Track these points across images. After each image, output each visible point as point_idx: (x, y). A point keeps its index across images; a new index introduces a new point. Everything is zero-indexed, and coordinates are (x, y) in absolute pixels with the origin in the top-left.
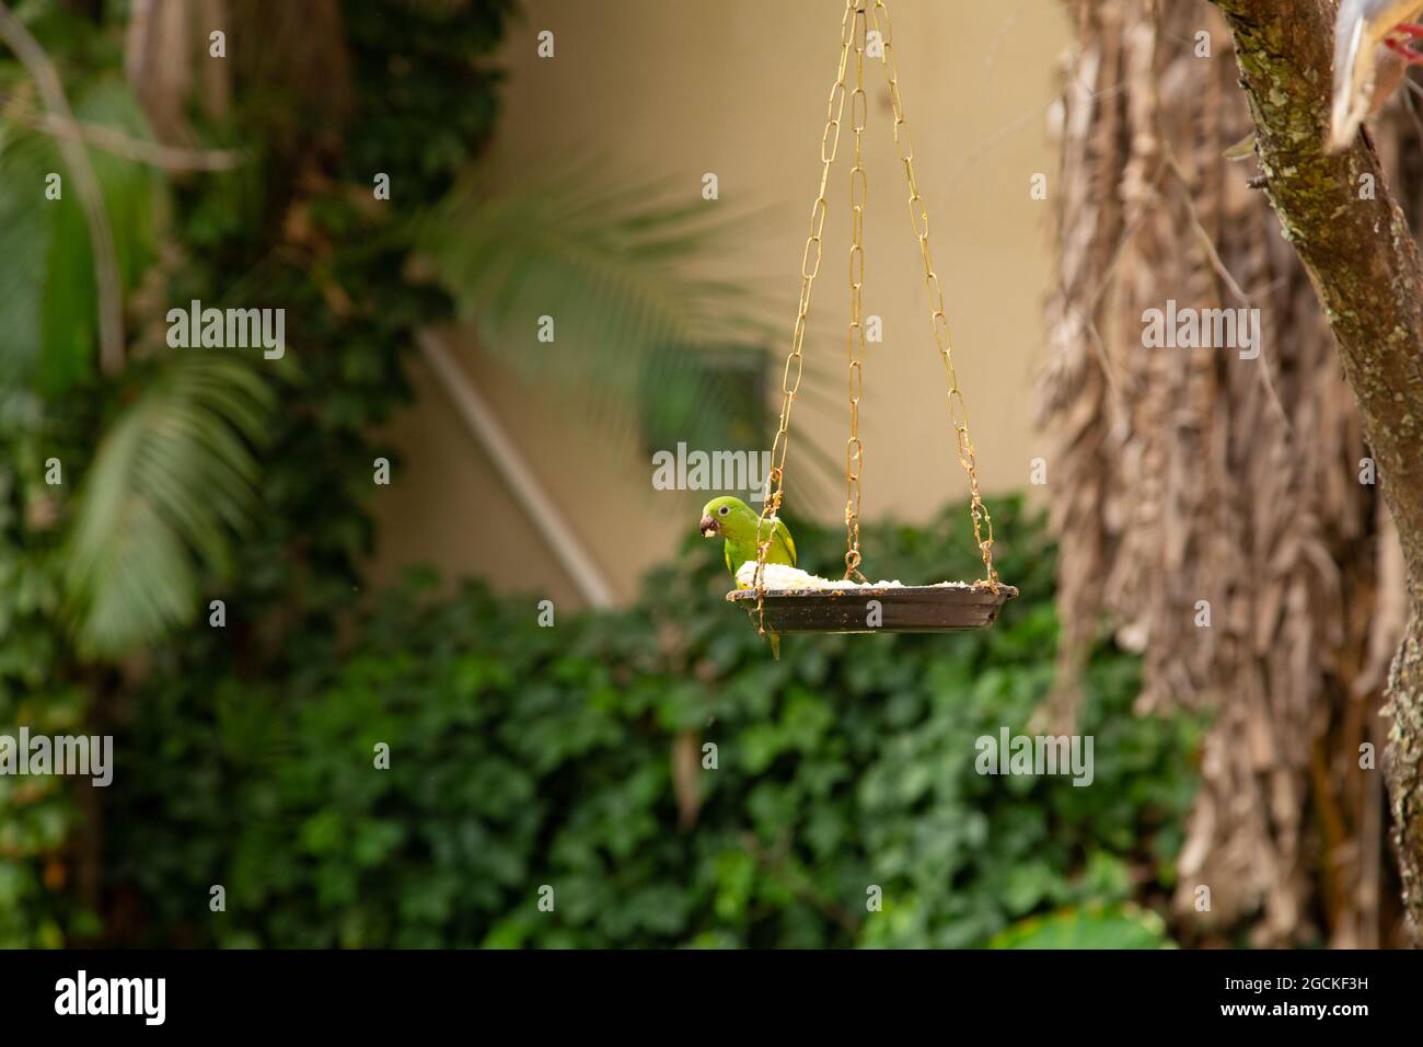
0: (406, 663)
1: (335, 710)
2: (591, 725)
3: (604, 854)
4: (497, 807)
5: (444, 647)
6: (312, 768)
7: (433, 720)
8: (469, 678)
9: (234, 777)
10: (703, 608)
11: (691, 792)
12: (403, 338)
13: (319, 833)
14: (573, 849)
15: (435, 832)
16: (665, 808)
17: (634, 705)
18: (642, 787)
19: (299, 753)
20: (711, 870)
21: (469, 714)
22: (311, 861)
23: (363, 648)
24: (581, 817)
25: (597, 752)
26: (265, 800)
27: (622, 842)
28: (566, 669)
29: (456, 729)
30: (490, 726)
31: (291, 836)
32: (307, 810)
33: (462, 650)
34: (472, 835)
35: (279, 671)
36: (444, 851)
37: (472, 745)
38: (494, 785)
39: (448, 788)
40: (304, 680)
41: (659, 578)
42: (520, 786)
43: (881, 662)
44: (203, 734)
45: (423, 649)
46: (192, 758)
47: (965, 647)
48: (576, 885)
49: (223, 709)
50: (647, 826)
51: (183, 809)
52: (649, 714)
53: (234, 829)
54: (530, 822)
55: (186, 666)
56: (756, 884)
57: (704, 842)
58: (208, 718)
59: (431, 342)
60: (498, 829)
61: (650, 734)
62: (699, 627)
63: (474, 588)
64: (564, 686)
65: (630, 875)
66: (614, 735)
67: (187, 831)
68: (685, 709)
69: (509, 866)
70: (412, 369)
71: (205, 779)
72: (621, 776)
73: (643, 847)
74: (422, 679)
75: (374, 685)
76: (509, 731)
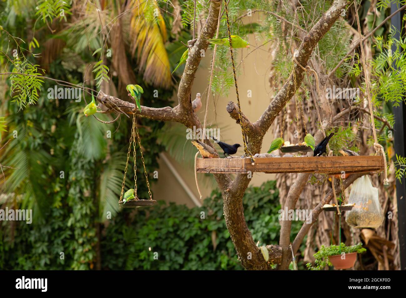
0: (159, 220)
1: (145, 230)
2: (195, 230)
3: (198, 256)
4: (177, 248)
5: (166, 216)
6: (141, 242)
7: (164, 231)
8: (171, 223)
9: (127, 245)
10: (216, 206)
11: (215, 243)
12: (157, 155)
13: (143, 255)
14: (193, 256)
15: (165, 253)
16: (210, 247)
17: (203, 226)
18: (206, 242)
19: (139, 239)
20: (219, 259)
21: (171, 230)
22: (142, 261)
23: (151, 217)
24: (194, 249)
25: (196, 235)
26: (132, 249)
27: (202, 254)
28: (190, 220)
29: (169, 233)
30: (175, 231)
31: (138, 256)
32: (141, 251)
33: (170, 217)
34: (173, 254)
35: (135, 223)
36: (167, 257)
37: (172, 236)
38: (176, 243)
39: (167, 245)
40: (138, 225)
41: (207, 200)
42: (182, 244)
43: (251, 215)
44: (120, 237)
45: (163, 217)
46: (118, 241)
47: (267, 211)
48: (194, 263)
49: (124, 231)
50: (207, 250)
51: (117, 252)
52: (206, 228)
53: (127, 255)
54: (184, 251)
55: (116, 223)
56: (228, 261)
57: (218, 253)
58: (121, 233)
59: (162, 155)
60: (178, 252)
61: (207, 232)
62: (215, 209)
63: (172, 204)
64: (190, 223)
65: (205, 260)
66: (199, 232)
67: (118, 256)
68: (213, 226)
69: (180, 260)
70: (159, 161)
71: (121, 246)
72: (201, 241)
73: (206, 254)
74: (162, 223)
75: (153, 225)
76: (179, 233)
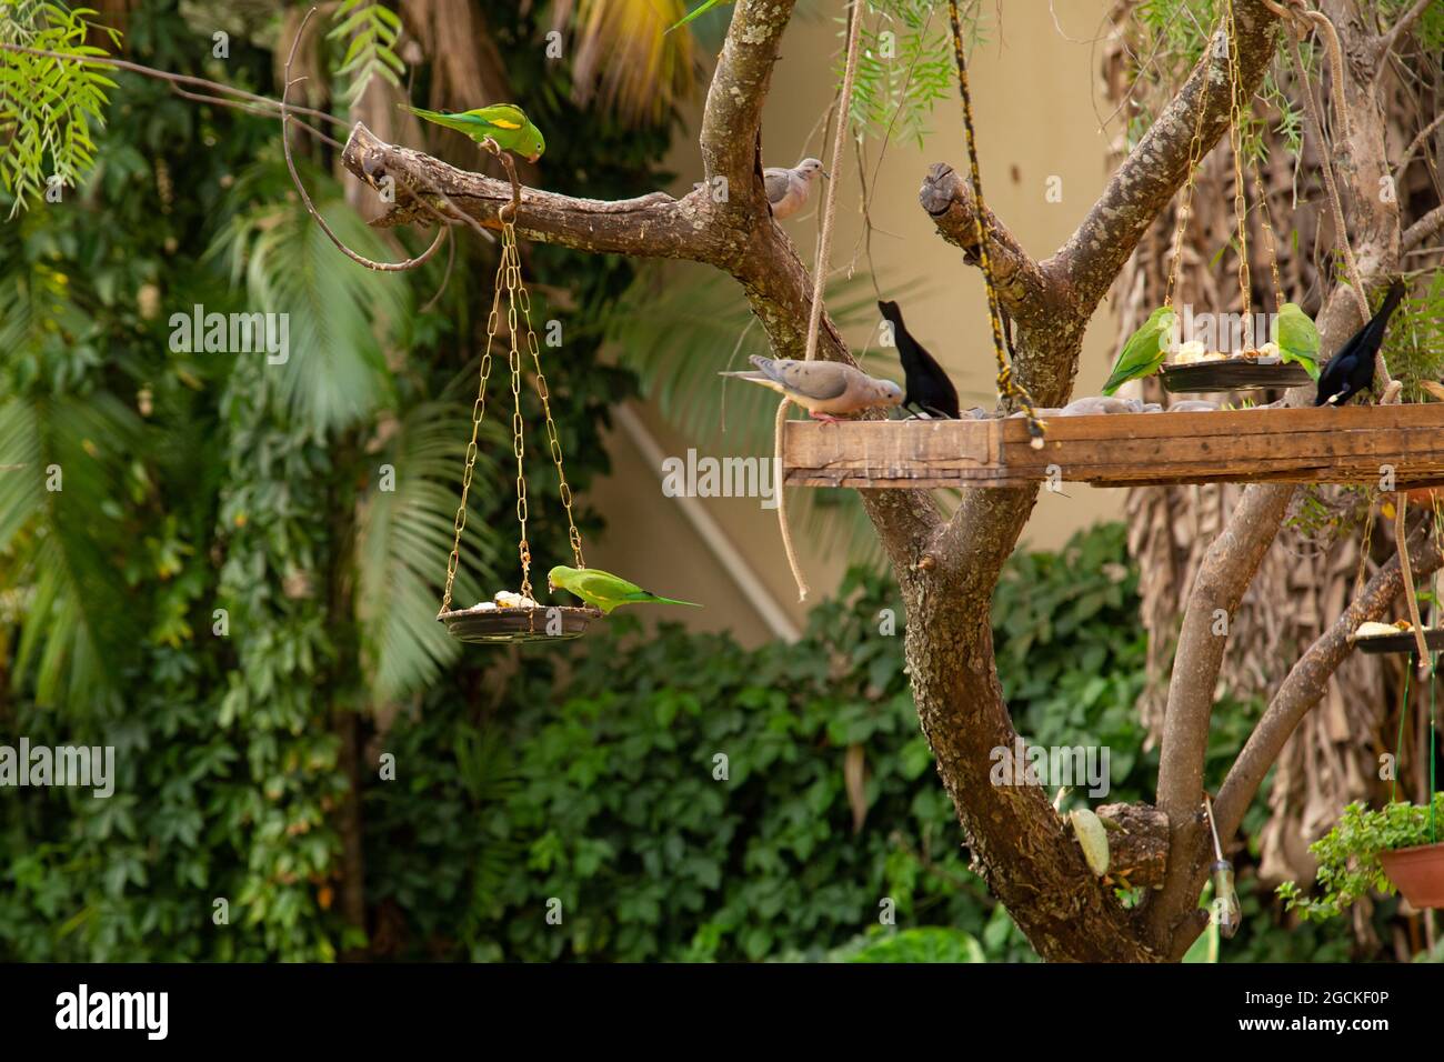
0: (611, 700)
1: (554, 743)
2: (771, 741)
3: (787, 855)
4: (693, 821)
5: (645, 684)
6: (535, 795)
7: (635, 748)
8: (664, 712)
9: (473, 807)
10: (864, 638)
11: (861, 800)
12: (600, 413)
13: (544, 851)
14: (762, 856)
15: (641, 844)
16: (838, 815)
17: (807, 726)
18: (819, 797)
19: (525, 782)
20: (879, 869)
21: (667, 742)
22: (541, 876)
23: (577, 689)
24: (769, 828)
25: (777, 765)
26: (499, 826)
27: (803, 848)
28: (749, 698)
29: (656, 754)
30: (686, 749)
31: (525, 856)
32: (534, 833)
33: (659, 686)
34: (675, 846)
35: (508, 712)
36: (652, 861)
37: (670, 768)
38: (689, 802)
39: (650, 807)
40: (524, 721)
41: (825, 612)
42: (713, 803)
43: (1022, 675)
44: (445, 772)
45: (629, 688)
46: (435, 792)
47: (1093, 658)
48: (767, 885)
49: (460, 748)
50: (824, 831)
51: (431, 837)
52: (822, 731)
53: (476, 851)
54: (725, 834)
55: (427, 713)
56: (920, 877)
57: (874, 845)
58: (449, 757)
59: (624, 413)
60: (696, 841)
61: (823, 749)
62: (861, 653)
63: (669, 629)
64: (748, 712)
65: (814, 875)
66: (791, 753)
67: (436, 855)
68: (849, 727)
69: (710, 875)
70: (609, 441)
71: (447, 811)
72: (800, 789)
73: (821, 849)
74: (624, 713)
75: (584, 719)
76: (699, 755)
